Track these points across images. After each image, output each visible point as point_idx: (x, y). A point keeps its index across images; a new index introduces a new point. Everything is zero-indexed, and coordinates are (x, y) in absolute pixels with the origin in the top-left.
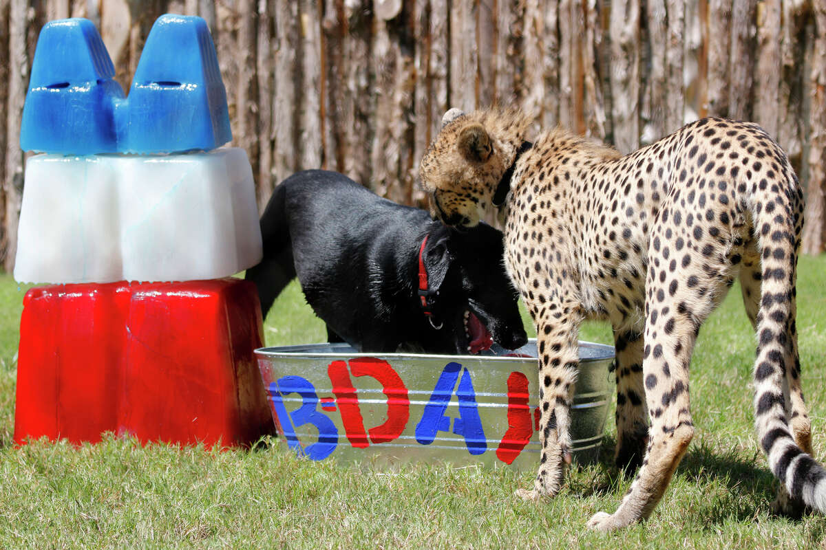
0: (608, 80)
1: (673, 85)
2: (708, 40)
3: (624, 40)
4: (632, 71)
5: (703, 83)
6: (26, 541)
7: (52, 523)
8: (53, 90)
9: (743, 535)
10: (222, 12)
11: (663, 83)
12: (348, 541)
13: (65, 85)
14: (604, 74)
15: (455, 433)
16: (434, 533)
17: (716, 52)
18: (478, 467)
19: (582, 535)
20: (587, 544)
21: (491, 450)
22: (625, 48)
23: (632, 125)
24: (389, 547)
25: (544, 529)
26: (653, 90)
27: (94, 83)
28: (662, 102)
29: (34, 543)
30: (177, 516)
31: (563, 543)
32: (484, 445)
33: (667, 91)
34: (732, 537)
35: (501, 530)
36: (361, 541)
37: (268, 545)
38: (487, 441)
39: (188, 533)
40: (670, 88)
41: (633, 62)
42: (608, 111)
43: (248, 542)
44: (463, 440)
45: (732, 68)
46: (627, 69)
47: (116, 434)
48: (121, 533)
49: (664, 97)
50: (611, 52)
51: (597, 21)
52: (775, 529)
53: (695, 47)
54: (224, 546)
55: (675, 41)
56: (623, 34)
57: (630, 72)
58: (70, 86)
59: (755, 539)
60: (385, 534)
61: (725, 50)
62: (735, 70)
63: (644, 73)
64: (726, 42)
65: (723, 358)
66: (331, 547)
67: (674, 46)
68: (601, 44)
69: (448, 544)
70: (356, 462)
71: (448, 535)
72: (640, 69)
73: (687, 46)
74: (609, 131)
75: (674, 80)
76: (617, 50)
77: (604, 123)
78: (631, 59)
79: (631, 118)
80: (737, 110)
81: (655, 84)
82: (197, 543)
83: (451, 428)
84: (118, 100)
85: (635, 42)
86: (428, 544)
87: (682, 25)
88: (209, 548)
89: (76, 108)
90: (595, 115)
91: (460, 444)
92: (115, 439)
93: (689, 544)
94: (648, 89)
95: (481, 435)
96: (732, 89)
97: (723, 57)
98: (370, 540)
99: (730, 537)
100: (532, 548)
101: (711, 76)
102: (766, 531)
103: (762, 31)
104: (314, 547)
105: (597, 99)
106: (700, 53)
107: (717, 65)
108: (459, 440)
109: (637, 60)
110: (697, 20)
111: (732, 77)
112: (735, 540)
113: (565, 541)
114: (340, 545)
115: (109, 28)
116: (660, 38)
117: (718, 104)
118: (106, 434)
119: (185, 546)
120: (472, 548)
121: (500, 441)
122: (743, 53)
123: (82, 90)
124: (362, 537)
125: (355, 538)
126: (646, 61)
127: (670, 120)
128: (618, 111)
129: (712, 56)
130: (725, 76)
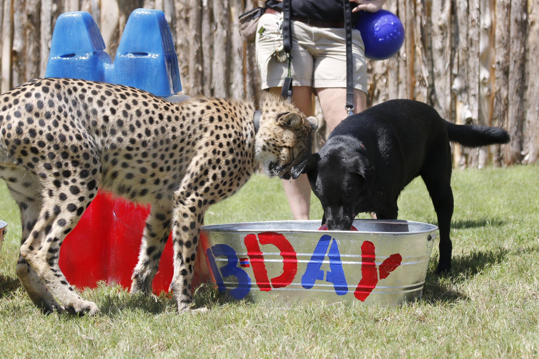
0: (430, 48)
1: (472, 52)
2: (495, 23)
3: (440, 23)
4: (446, 43)
5: (492, 50)
6: (46, 353)
7: (63, 342)
8: (64, 59)
9: (514, 348)
10: (179, 6)
11: (466, 51)
12: (255, 353)
13: (73, 55)
14: (428, 45)
15: (327, 281)
16: (312, 347)
17: (501, 30)
18: (343, 303)
19: (409, 348)
20: (412, 354)
21: (351, 292)
22: (441, 28)
23: (446, 79)
24: (283, 357)
25: (384, 345)
26: (460, 55)
27: (91, 54)
28: (465, 63)
29: (51, 355)
30: (145, 337)
31: (396, 354)
32: (346, 289)
33: (469, 56)
34: (507, 349)
35: (356, 345)
36: (265, 353)
37: (203, 356)
38: (348, 286)
39: (152, 347)
40: (471, 54)
41: (447, 36)
42: (430, 69)
43: (191, 354)
44: (333, 286)
45: (511, 41)
46: (442, 42)
47: (107, 282)
48: (108, 348)
49: (467, 60)
50: (433, 31)
51: (423, 10)
52: (535, 344)
53: (486, 27)
54: (175, 356)
55: (473, 23)
56: (440, 19)
57: (444, 44)
58: (75, 56)
59: (522, 351)
60: (280, 348)
61: (506, 28)
62: (513, 42)
63: (453, 45)
64: (507, 23)
65: (504, 231)
66: (244, 356)
67: (474, 26)
68: (425, 25)
69: (321, 355)
70: (263, 300)
71: (321, 349)
72: (451, 42)
73: (482, 26)
74: (431, 82)
75: (473, 49)
76: (436, 29)
77: (427, 77)
78: (445, 35)
79: (446, 74)
80: (514, 68)
81: (461, 51)
82: (157, 354)
83: (325, 278)
84: (107, 65)
85: (447, 24)
86: (308, 355)
87: (478, 12)
88: (165, 358)
89: (80, 70)
90: (421, 72)
91: (330, 288)
92: (106, 286)
93: (479, 354)
94: (456, 55)
95: (344, 282)
96: (511, 55)
97: (505, 34)
98: (270, 352)
99: (505, 349)
100: (376, 357)
101: (497, 46)
102: (529, 345)
103: (530, 16)
104: (234, 357)
105: (423, 61)
106: (490, 31)
107: (501, 38)
108: (330, 285)
109: (449, 35)
110: (488, 10)
111: (511, 47)
112: (508, 351)
113: (397, 352)
114: (250, 355)
115: (105, 17)
116: (464, 22)
117: (502, 64)
118: (100, 282)
119: (150, 356)
120: (337, 357)
121: (357, 286)
122: (518, 31)
123: (84, 58)
124: (265, 350)
125: (260, 350)
126: (455, 36)
127: (471, 75)
128: (436, 69)
129: (498, 33)
130: (507, 46)
